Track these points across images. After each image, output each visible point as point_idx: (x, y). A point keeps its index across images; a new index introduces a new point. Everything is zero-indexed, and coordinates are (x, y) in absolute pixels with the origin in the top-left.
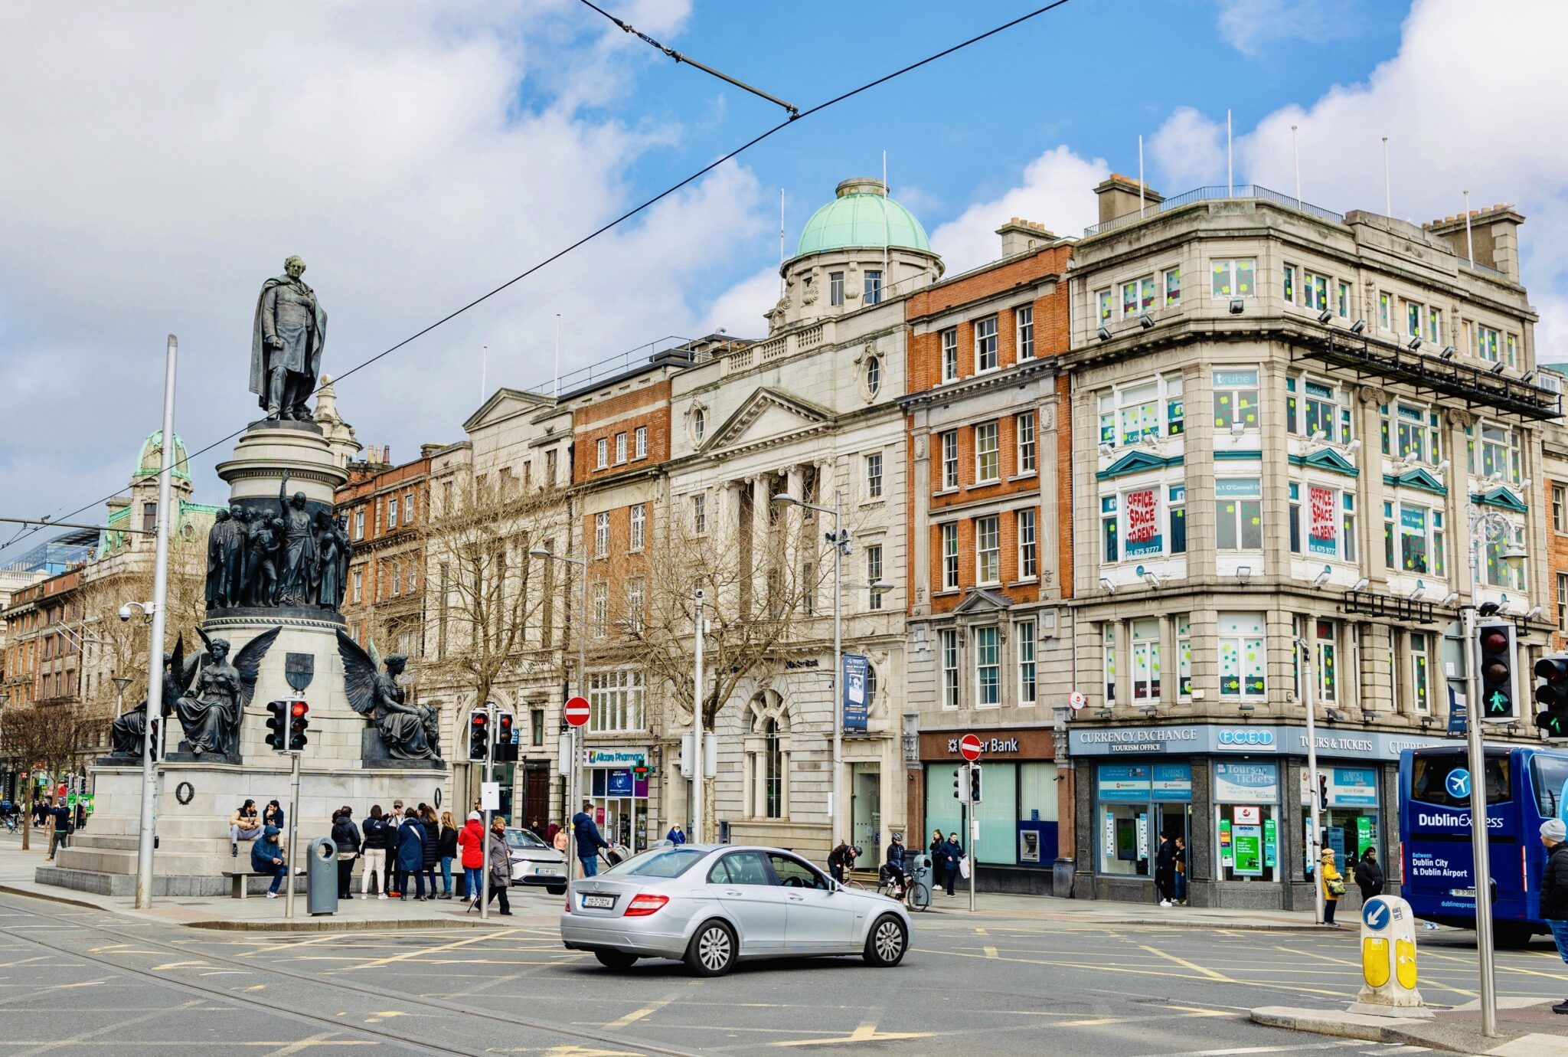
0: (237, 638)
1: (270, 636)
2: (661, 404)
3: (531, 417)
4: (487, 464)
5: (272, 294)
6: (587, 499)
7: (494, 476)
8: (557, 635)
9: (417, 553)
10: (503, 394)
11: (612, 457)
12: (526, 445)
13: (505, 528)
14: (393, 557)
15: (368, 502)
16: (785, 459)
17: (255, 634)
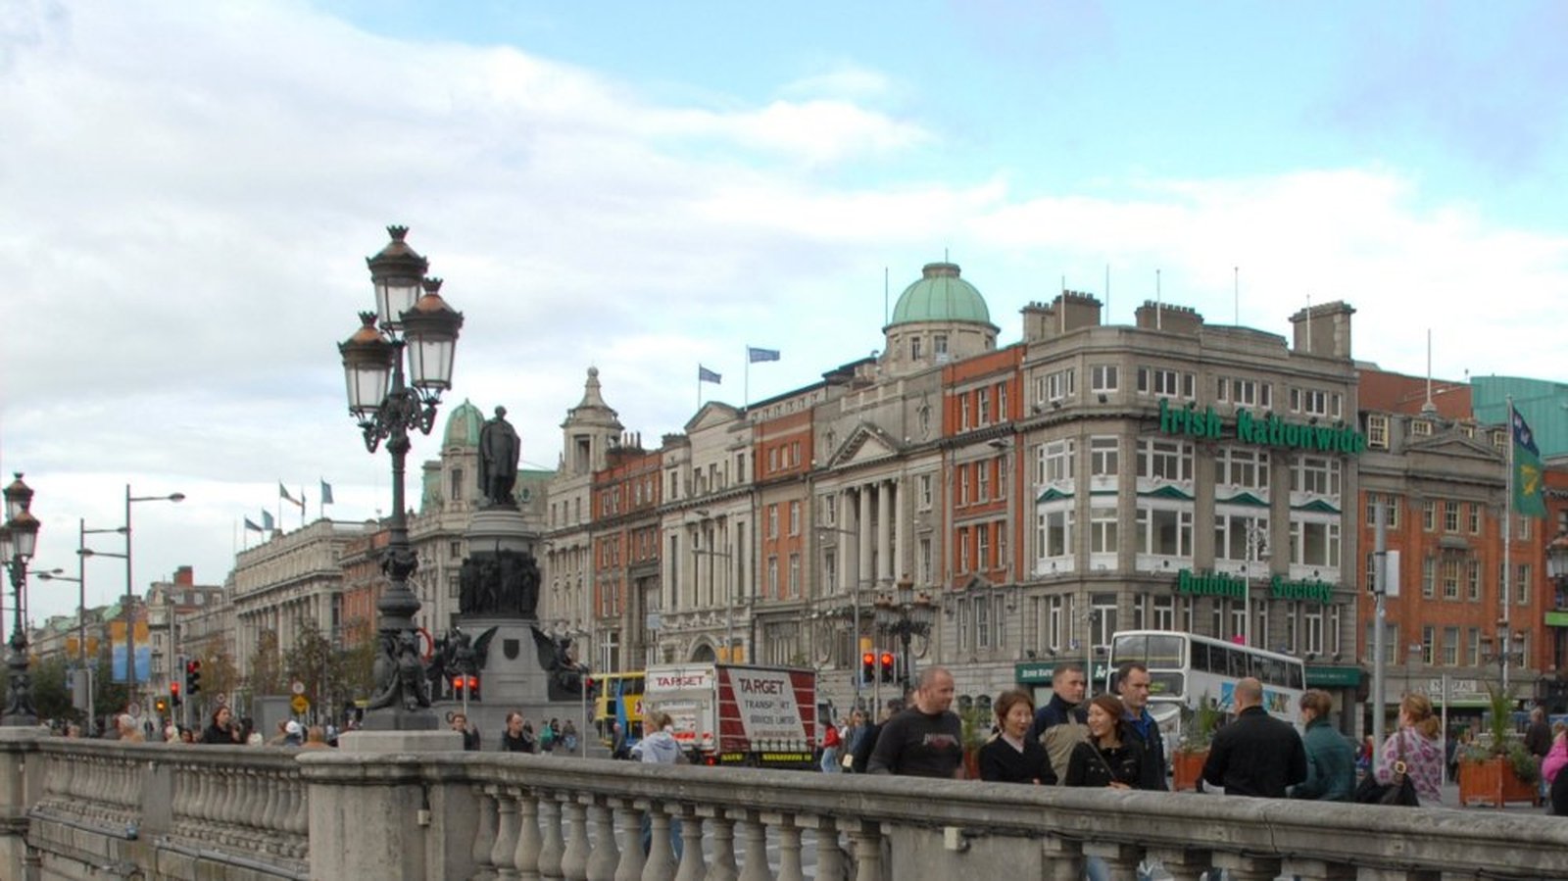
0: (475, 631)
1: (492, 632)
2: (806, 427)
3: (725, 427)
4: (702, 461)
5: (486, 431)
6: (765, 493)
7: (705, 472)
8: (748, 592)
9: (657, 526)
10: (710, 406)
11: (780, 463)
12: (722, 448)
13: (714, 512)
14: (639, 529)
15: (620, 483)
16: (876, 477)
17: (484, 630)
